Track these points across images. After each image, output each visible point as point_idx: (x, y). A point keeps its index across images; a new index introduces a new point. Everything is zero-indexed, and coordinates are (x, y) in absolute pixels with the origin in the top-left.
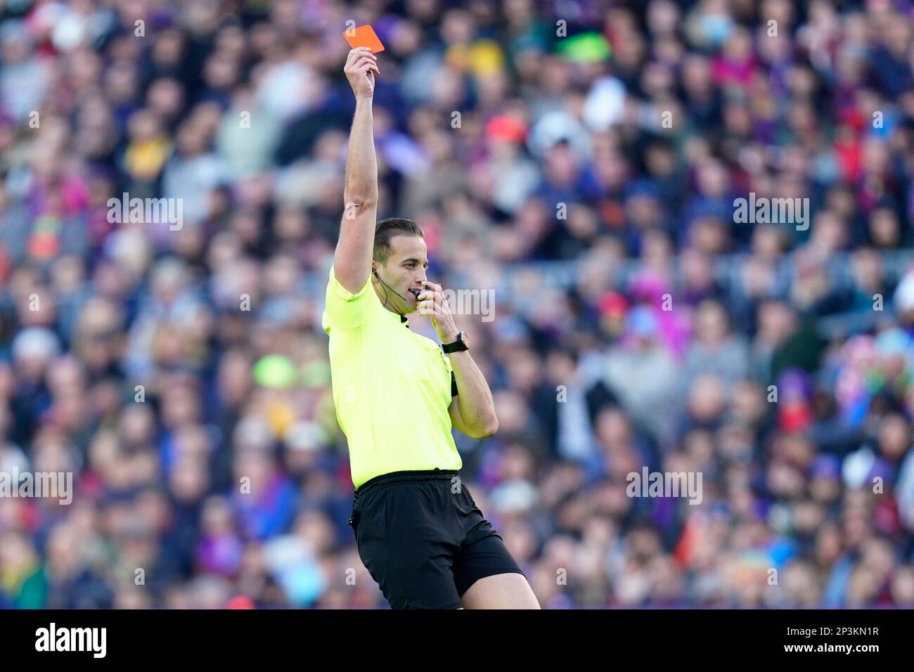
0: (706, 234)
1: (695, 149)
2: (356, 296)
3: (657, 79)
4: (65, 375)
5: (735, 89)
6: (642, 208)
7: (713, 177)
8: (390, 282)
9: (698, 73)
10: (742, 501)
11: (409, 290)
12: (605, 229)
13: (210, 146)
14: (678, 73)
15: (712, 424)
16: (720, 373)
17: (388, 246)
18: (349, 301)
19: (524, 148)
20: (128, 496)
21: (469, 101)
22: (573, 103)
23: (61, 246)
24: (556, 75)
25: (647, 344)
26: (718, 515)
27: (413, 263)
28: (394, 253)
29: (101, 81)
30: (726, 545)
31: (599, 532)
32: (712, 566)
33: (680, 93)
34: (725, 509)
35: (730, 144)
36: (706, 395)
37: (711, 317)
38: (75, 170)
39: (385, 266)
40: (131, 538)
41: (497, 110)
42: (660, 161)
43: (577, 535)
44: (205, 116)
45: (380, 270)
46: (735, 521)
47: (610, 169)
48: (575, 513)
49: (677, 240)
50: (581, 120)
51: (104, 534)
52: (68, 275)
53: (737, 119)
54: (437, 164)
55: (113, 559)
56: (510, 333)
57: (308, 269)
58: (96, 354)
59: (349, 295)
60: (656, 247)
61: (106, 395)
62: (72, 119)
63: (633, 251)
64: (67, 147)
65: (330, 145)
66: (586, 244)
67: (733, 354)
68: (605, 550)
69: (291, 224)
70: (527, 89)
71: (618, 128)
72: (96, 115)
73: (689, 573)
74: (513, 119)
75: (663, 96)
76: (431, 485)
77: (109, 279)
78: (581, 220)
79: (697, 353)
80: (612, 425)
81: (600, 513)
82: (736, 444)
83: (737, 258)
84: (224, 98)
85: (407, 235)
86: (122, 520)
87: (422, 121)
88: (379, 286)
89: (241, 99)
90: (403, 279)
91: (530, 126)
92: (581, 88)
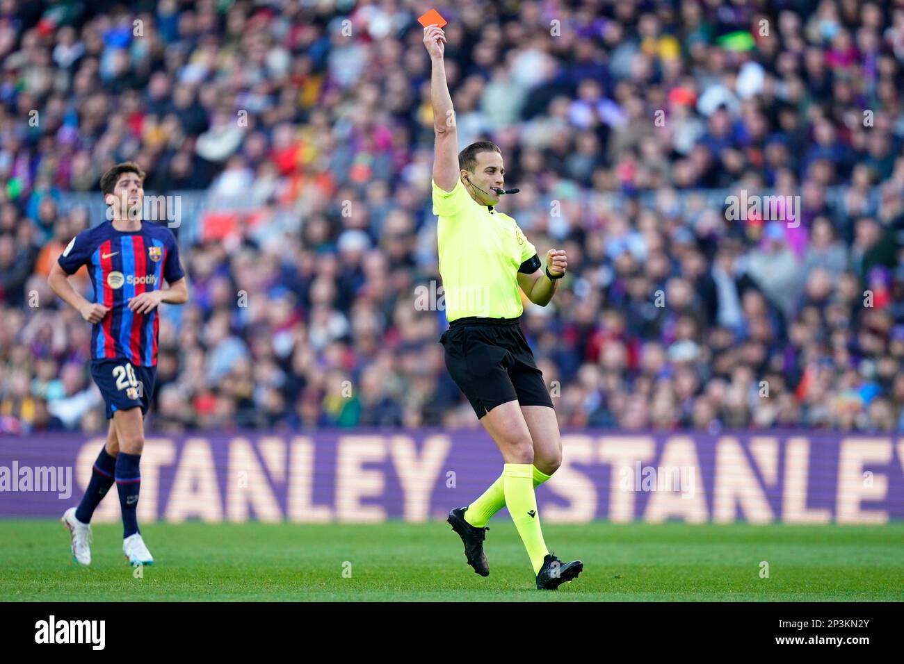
0: (819, 171)
1: (814, 113)
2: (450, 193)
3: (787, 63)
4: (375, 263)
5: (841, 71)
6: (776, 152)
7: (824, 132)
8: (477, 184)
9: (815, 60)
10: (842, 357)
11: (491, 188)
12: (749, 167)
13: (476, 106)
14: (801, 59)
15: (821, 303)
16: (828, 268)
17: (474, 159)
18: (446, 197)
19: (694, 110)
20: (417, 347)
21: (656, 77)
22: (728, 80)
23: (372, 174)
24: (717, 59)
25: (777, 247)
26: (826, 366)
27: (493, 170)
28: (479, 164)
29: (401, 62)
30: (831, 386)
31: (742, 376)
32: (822, 400)
33: (802, 73)
34: (831, 361)
35: (838, 110)
36: (818, 282)
37: (822, 229)
38: (383, 120)
39: (474, 173)
40: (419, 376)
41: (677, 84)
42: (788, 120)
43: (727, 378)
44: (473, 85)
45: (471, 177)
46: (839, 372)
47: (755, 124)
48: (725, 363)
49: (799, 176)
50: (734, 92)
51: (400, 373)
52: (377, 193)
53: (842, 92)
54: (632, 121)
55: (406, 390)
56: (682, 237)
57: (543, 192)
58: (395, 248)
59: (445, 193)
60: (784, 179)
61: (402, 278)
62: (381, 85)
63: (769, 183)
64: (378, 106)
65: (560, 106)
66: (736, 177)
67: (837, 255)
68: (747, 389)
69: (531, 161)
70: (697, 70)
71: (759, 97)
72: (397, 83)
73: (805, 406)
74: (687, 89)
75: (790, 76)
76: (495, 328)
77: (405, 197)
78: (732, 159)
79: (813, 253)
80: (753, 301)
81: (742, 363)
82: (837, 316)
83: (841, 189)
84: (486, 74)
85: (488, 151)
86: (412, 363)
87: (624, 91)
88: (471, 188)
89: (499, 75)
90: (486, 181)
91: (699, 94)
92: (734, 69)
